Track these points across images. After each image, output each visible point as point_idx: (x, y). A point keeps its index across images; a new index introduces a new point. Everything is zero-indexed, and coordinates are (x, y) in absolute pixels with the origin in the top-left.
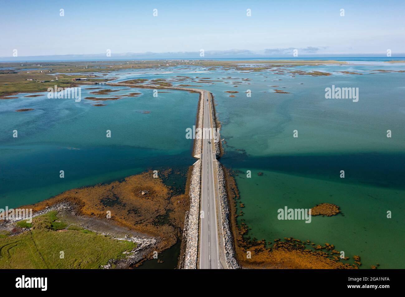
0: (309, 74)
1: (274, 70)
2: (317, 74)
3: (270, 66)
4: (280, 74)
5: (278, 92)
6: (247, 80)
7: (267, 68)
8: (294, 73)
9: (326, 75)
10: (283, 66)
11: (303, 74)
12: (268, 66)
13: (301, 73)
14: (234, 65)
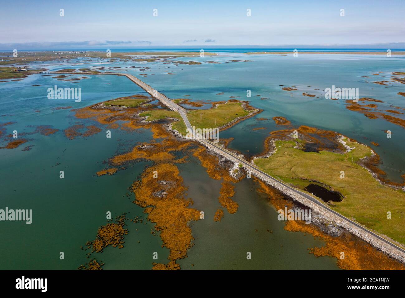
0: (187, 63)
1: (162, 61)
2: (192, 63)
3: (158, 58)
4: (168, 64)
5: (169, 74)
6: (147, 68)
7: (157, 60)
8: (177, 63)
9: (198, 64)
10: (168, 57)
11: (183, 64)
12: (156, 58)
13: (182, 63)
14: (128, 57)
